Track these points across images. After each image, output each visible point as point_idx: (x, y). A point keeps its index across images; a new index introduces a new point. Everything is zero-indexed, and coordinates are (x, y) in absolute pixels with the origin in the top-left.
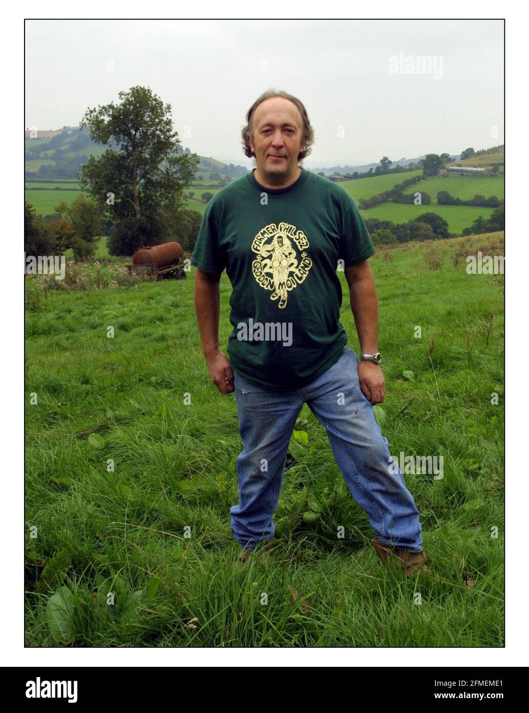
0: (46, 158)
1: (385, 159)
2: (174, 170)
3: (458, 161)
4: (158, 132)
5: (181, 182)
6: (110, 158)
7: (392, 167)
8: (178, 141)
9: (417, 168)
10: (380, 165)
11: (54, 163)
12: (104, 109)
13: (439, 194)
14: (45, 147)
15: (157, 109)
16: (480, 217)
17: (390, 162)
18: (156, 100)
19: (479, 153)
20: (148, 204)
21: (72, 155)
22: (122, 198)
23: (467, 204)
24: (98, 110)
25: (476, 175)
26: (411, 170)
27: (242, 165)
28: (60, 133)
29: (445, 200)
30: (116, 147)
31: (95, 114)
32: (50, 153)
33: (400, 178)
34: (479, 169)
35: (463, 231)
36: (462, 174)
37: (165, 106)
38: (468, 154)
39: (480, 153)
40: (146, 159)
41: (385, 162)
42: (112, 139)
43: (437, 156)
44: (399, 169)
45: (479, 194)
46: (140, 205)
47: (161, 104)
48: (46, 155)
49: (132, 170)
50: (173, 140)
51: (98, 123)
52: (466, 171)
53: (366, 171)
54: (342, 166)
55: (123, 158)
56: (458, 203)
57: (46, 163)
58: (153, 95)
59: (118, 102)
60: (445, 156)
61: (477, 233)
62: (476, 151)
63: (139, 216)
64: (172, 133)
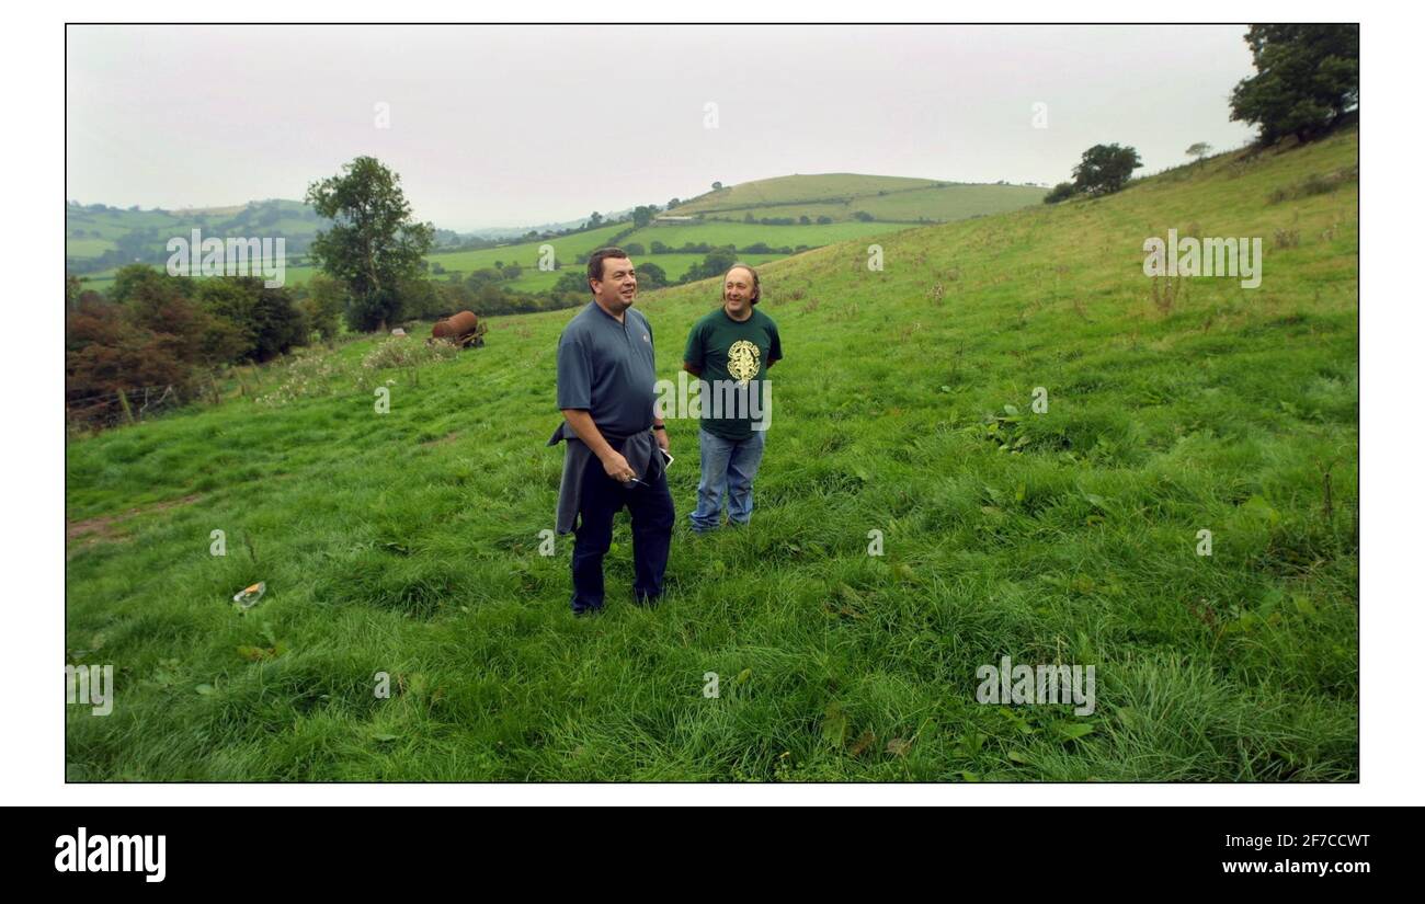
1: (596, 214)
2: (410, 240)
3: (665, 210)
4: (388, 202)
5: (419, 251)
6: (339, 232)
7: (603, 221)
8: (410, 210)
9: (628, 220)
10: (591, 219)
12: (328, 183)
13: (653, 244)
15: (384, 178)
16: (695, 263)
17: (600, 217)
18: (384, 169)
19: (684, 203)
20: (386, 275)
22: (358, 273)
23: (679, 252)
24: (321, 183)
25: (684, 223)
26: (621, 222)
27: (450, 229)
29: (659, 249)
30: (345, 220)
31: (319, 187)
33: (613, 232)
34: (686, 218)
35: (681, 279)
36: (671, 223)
37: (392, 174)
38: (674, 204)
39: (687, 202)
40: (378, 230)
41: (596, 217)
42: (339, 213)
43: (645, 208)
44: (610, 223)
45: (690, 241)
46: (378, 277)
47: (388, 173)
49: (366, 242)
50: (404, 209)
51: (322, 197)
52: (675, 221)
53: (578, 226)
54: (552, 223)
55: (354, 231)
56: (670, 251)
58: (380, 164)
59: (342, 175)
60: (652, 207)
61: (694, 280)
62: (681, 201)
63: (378, 289)
64: (403, 203)
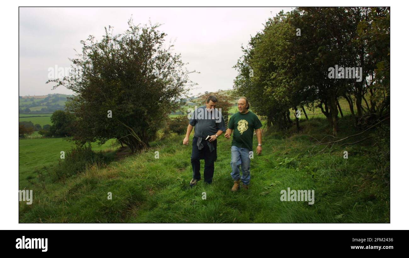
0: (43, 105)
11: (47, 107)
14: (42, 102)
21: (53, 104)
28: (48, 96)
32: (45, 103)
48: (43, 104)
57: (44, 107)
